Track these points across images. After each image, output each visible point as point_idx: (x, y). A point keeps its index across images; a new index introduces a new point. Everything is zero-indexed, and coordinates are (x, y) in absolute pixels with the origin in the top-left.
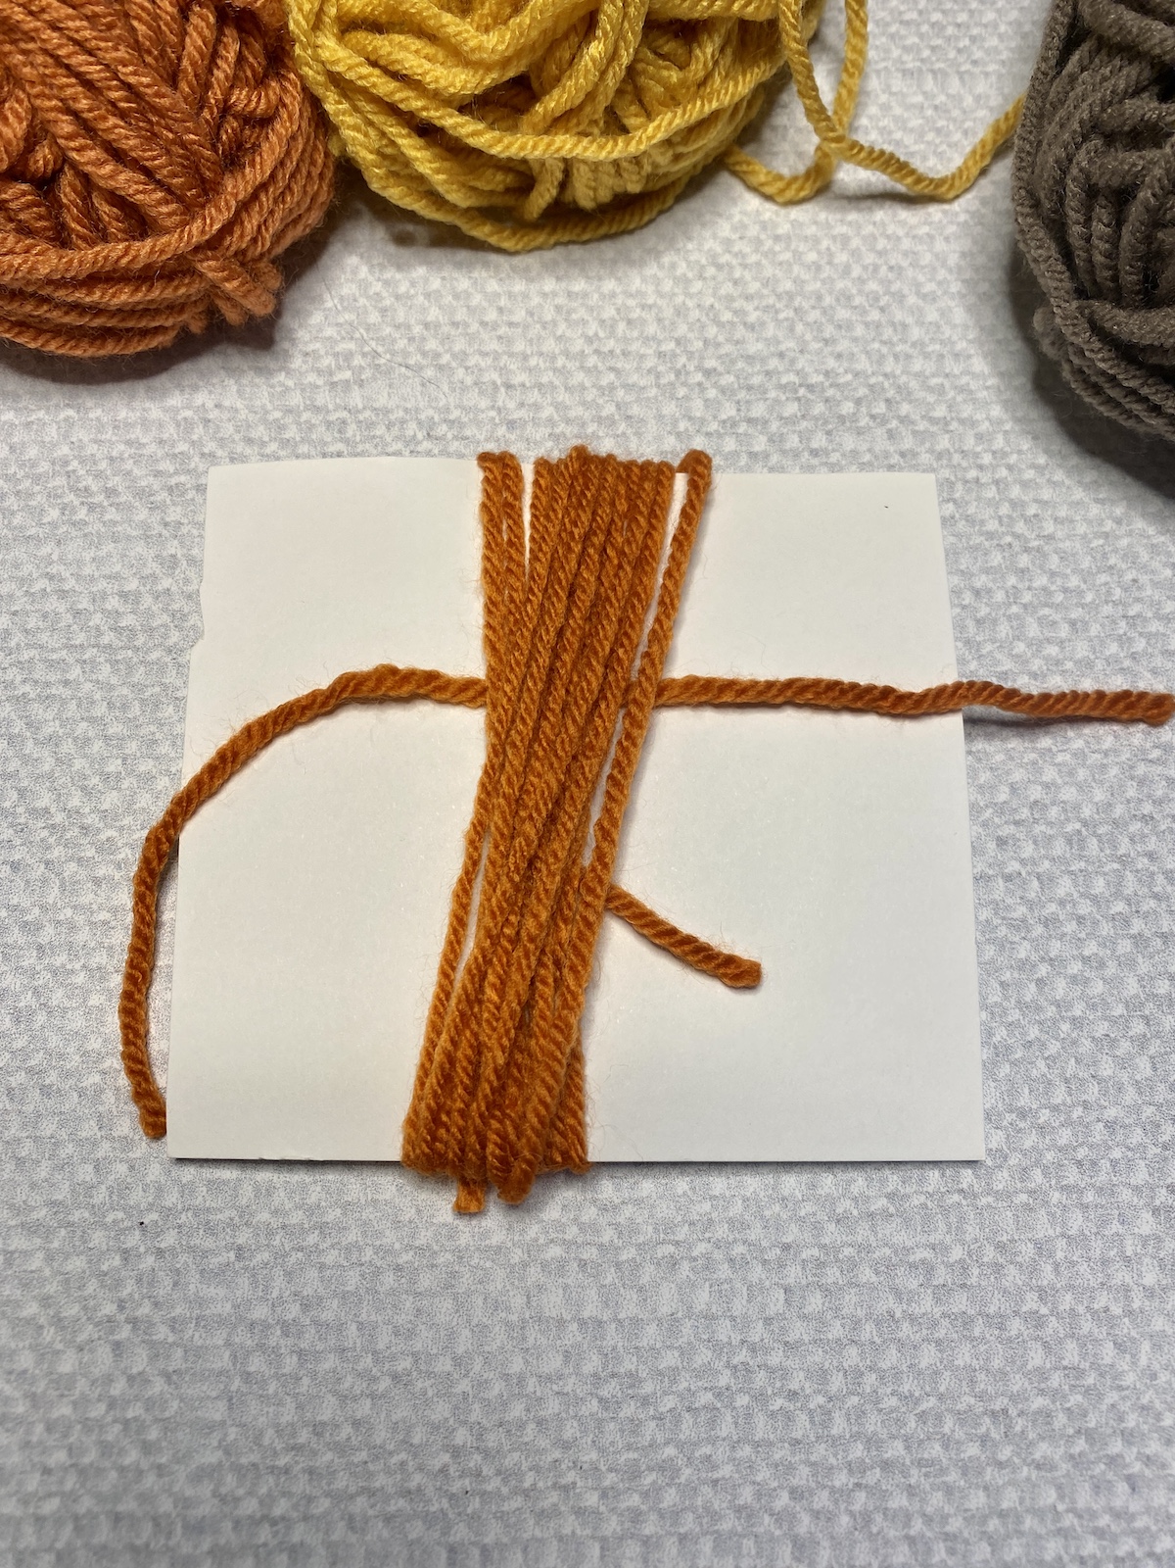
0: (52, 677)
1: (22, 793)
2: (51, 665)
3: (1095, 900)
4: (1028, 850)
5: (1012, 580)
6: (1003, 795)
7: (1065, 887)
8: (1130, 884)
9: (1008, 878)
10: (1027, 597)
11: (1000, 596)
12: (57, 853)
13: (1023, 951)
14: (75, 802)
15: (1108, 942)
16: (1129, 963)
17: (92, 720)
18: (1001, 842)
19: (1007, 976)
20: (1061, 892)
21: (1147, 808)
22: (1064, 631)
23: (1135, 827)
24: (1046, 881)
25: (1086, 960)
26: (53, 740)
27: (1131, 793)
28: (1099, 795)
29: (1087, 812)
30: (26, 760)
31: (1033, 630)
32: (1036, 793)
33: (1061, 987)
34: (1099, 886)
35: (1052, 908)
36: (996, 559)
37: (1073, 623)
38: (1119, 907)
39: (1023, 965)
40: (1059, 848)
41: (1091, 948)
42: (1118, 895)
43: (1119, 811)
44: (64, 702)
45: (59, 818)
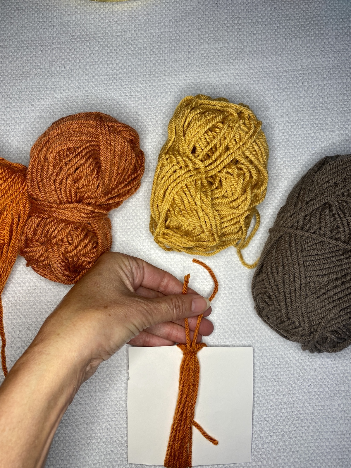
0: (113, 417)
1: (111, 438)
2: (112, 414)
3: (286, 445)
4: (275, 438)
5: (273, 387)
6: (271, 428)
7: (281, 443)
8: (292, 442)
9: (272, 443)
10: (276, 391)
11: (271, 391)
12: (118, 448)
13: (274, 455)
14: (120, 439)
15: (288, 453)
16: (291, 456)
17: (121, 424)
18: (271, 436)
19: (272, 460)
20: (281, 445)
21: (295, 429)
22: (282, 397)
23: (293, 432)
24: (278, 443)
25: (284, 456)
26: (115, 428)
27: (292, 426)
28: (287, 427)
29: (285, 430)
30: (111, 432)
31: (277, 397)
32: (277, 427)
33: (280, 461)
34: (287, 443)
35: (279, 447)
36: (270, 383)
37: (283, 395)
38: (290, 446)
39: (274, 458)
40: (280, 437)
41: (285, 454)
42: (290, 444)
43: (290, 430)
44: (115, 421)
45: (118, 442)
